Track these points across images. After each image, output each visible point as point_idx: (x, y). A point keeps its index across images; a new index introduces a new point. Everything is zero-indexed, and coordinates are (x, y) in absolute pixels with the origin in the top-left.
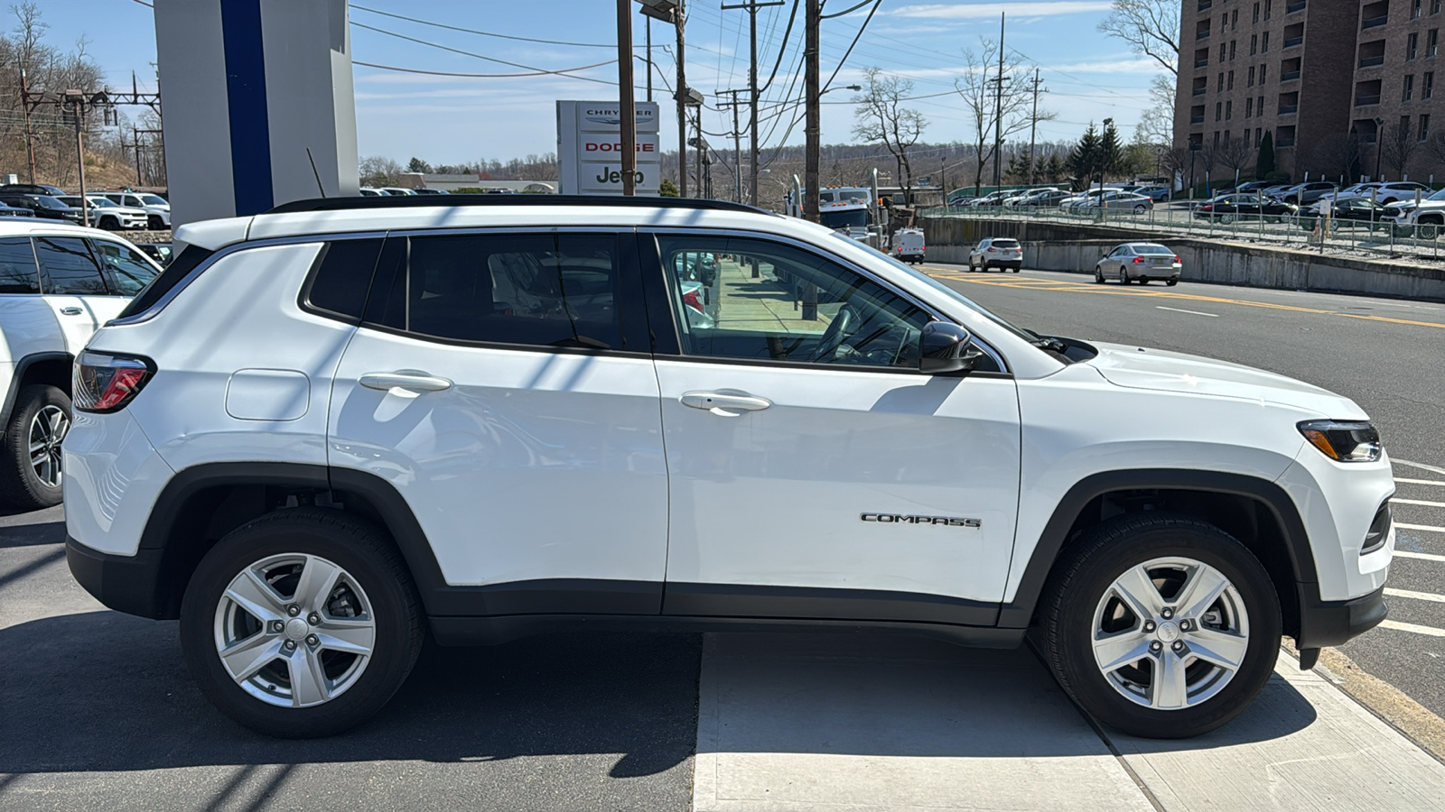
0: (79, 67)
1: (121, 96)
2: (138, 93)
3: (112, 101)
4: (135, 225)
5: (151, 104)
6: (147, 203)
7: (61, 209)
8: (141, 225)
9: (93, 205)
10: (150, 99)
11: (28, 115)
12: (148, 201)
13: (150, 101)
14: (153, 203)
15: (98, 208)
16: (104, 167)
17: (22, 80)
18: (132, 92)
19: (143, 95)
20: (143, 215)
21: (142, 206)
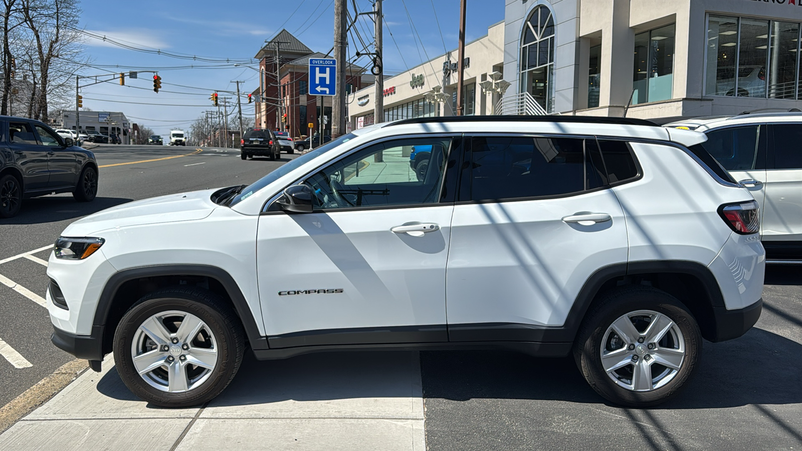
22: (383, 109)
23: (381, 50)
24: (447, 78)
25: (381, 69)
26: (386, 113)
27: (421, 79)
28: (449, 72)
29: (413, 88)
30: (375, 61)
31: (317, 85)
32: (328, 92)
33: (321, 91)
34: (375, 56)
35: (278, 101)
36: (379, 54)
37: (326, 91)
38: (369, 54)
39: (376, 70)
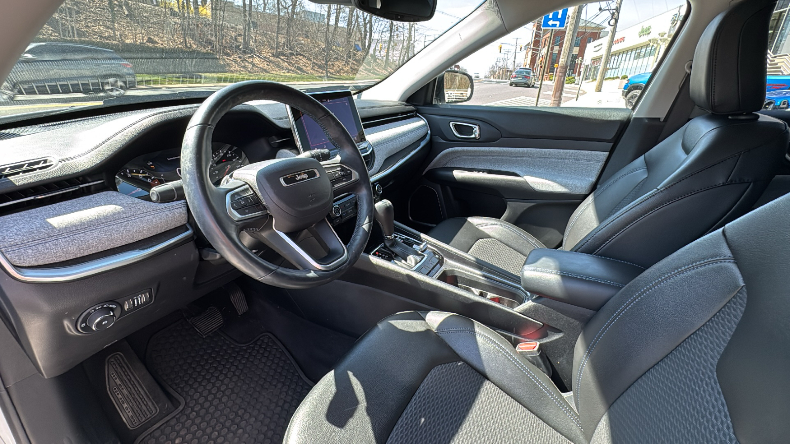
22: (611, 54)
23: (620, 6)
24: (673, 27)
25: (616, 21)
26: (613, 58)
27: (649, 29)
28: (676, 22)
29: (640, 36)
30: (613, 14)
31: (550, 19)
32: (558, 26)
33: (552, 24)
34: (614, 11)
35: (538, 49)
36: (618, 10)
37: (556, 24)
38: (610, 9)
39: (612, 22)
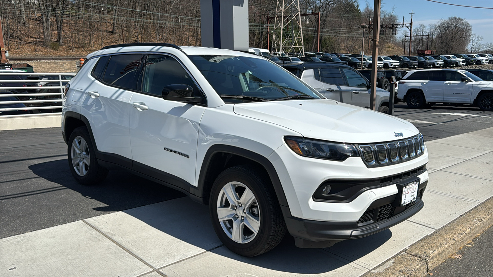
0: (391, 16)
1: (399, 25)
2: (404, 23)
3: (396, 27)
4: (379, 67)
5: (408, 27)
6: (385, 60)
7: (357, 62)
8: (381, 67)
9: (367, 60)
10: (407, 25)
11: (370, 33)
12: (385, 59)
13: (407, 26)
14: (387, 60)
15: (368, 61)
16: (393, 48)
17: (370, 21)
18: (402, 23)
19: (405, 24)
20: (382, 63)
21: (383, 60)
